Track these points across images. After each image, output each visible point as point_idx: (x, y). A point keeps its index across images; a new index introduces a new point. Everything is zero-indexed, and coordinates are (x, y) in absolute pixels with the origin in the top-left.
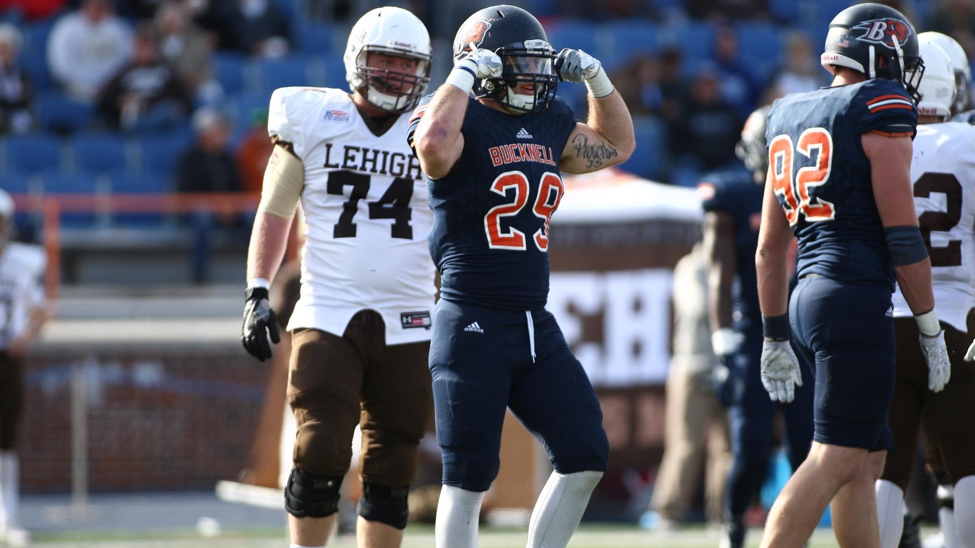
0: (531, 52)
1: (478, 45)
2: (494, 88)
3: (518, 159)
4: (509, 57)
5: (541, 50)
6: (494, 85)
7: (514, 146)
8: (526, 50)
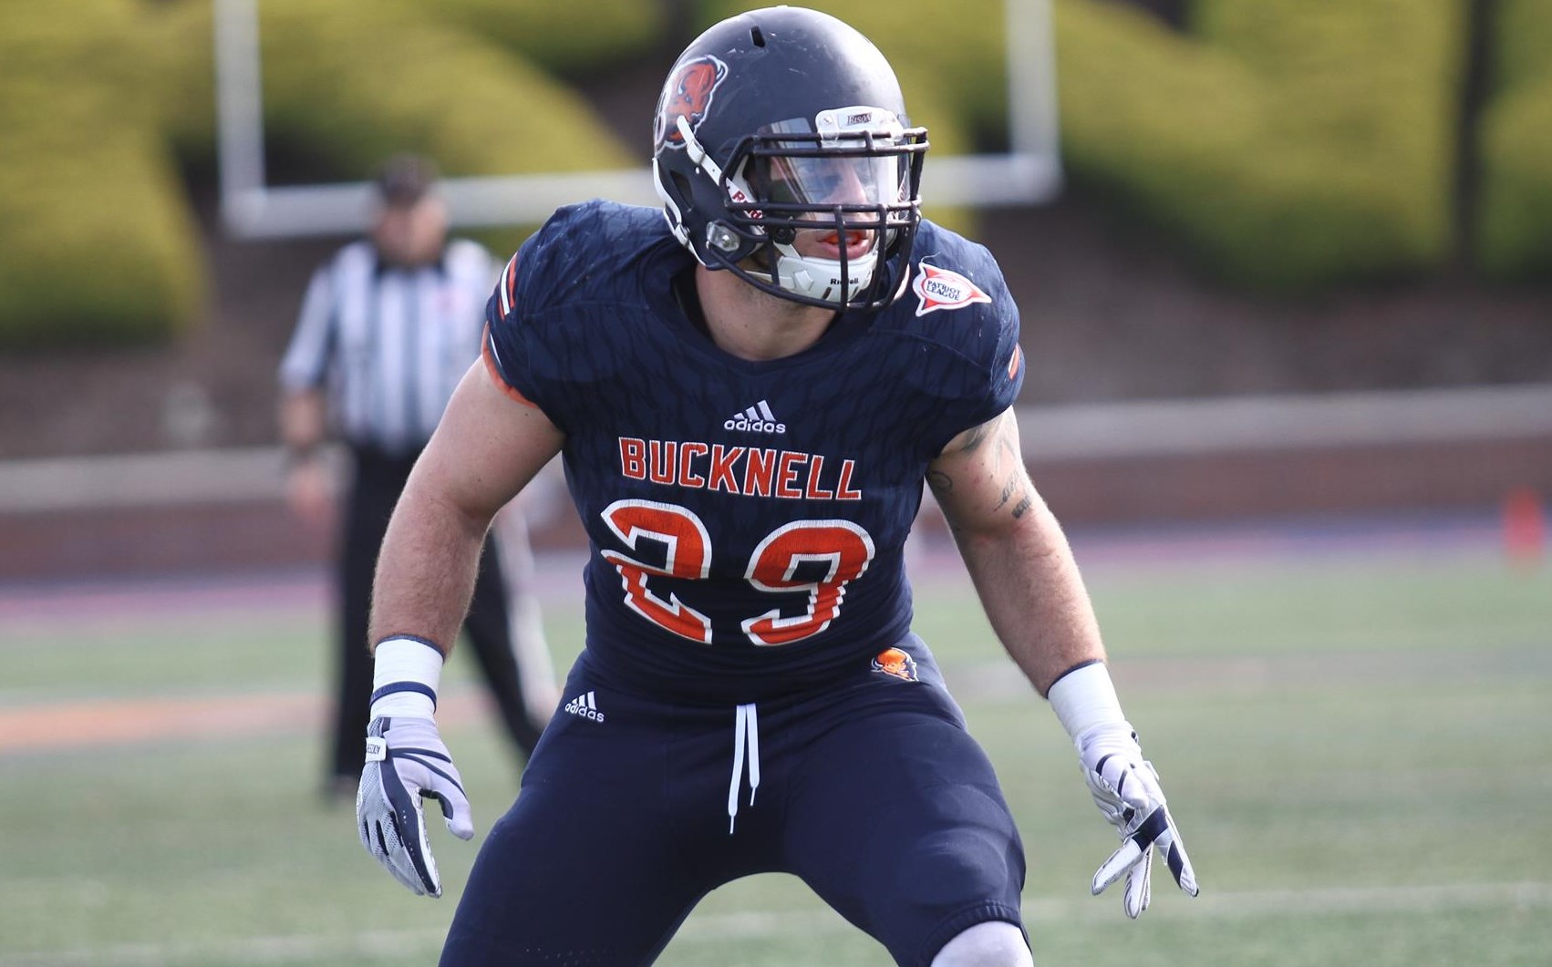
0: (835, 145)
1: (696, 126)
2: (737, 246)
3: (695, 481)
4: (774, 159)
5: (864, 136)
6: (736, 237)
7: (697, 448)
8: (818, 139)
